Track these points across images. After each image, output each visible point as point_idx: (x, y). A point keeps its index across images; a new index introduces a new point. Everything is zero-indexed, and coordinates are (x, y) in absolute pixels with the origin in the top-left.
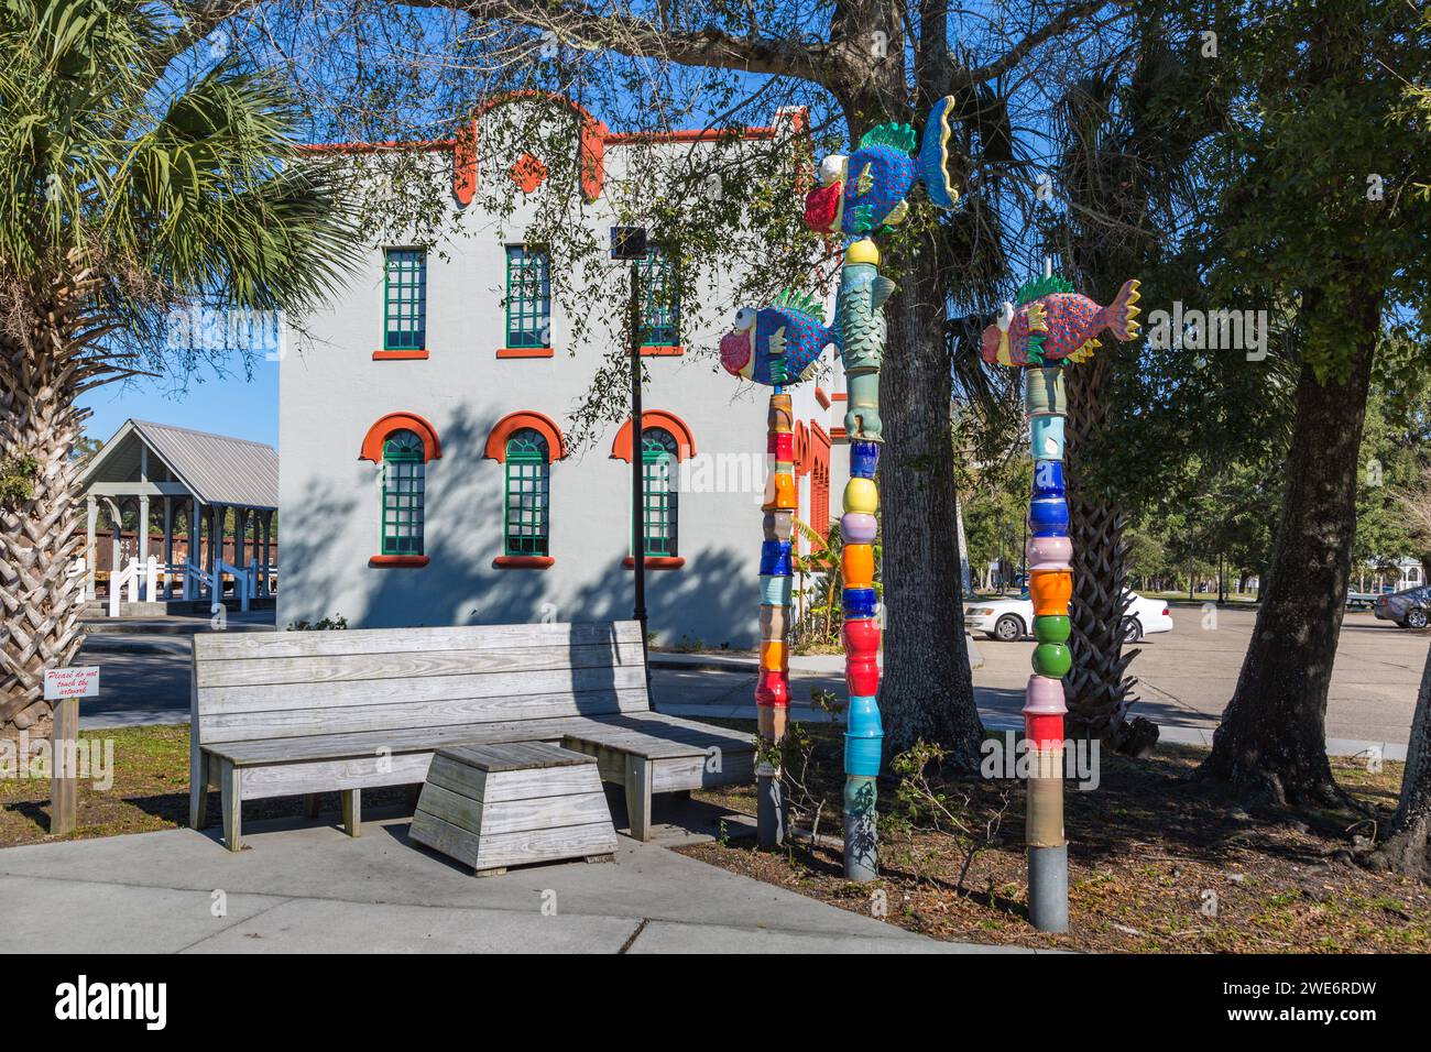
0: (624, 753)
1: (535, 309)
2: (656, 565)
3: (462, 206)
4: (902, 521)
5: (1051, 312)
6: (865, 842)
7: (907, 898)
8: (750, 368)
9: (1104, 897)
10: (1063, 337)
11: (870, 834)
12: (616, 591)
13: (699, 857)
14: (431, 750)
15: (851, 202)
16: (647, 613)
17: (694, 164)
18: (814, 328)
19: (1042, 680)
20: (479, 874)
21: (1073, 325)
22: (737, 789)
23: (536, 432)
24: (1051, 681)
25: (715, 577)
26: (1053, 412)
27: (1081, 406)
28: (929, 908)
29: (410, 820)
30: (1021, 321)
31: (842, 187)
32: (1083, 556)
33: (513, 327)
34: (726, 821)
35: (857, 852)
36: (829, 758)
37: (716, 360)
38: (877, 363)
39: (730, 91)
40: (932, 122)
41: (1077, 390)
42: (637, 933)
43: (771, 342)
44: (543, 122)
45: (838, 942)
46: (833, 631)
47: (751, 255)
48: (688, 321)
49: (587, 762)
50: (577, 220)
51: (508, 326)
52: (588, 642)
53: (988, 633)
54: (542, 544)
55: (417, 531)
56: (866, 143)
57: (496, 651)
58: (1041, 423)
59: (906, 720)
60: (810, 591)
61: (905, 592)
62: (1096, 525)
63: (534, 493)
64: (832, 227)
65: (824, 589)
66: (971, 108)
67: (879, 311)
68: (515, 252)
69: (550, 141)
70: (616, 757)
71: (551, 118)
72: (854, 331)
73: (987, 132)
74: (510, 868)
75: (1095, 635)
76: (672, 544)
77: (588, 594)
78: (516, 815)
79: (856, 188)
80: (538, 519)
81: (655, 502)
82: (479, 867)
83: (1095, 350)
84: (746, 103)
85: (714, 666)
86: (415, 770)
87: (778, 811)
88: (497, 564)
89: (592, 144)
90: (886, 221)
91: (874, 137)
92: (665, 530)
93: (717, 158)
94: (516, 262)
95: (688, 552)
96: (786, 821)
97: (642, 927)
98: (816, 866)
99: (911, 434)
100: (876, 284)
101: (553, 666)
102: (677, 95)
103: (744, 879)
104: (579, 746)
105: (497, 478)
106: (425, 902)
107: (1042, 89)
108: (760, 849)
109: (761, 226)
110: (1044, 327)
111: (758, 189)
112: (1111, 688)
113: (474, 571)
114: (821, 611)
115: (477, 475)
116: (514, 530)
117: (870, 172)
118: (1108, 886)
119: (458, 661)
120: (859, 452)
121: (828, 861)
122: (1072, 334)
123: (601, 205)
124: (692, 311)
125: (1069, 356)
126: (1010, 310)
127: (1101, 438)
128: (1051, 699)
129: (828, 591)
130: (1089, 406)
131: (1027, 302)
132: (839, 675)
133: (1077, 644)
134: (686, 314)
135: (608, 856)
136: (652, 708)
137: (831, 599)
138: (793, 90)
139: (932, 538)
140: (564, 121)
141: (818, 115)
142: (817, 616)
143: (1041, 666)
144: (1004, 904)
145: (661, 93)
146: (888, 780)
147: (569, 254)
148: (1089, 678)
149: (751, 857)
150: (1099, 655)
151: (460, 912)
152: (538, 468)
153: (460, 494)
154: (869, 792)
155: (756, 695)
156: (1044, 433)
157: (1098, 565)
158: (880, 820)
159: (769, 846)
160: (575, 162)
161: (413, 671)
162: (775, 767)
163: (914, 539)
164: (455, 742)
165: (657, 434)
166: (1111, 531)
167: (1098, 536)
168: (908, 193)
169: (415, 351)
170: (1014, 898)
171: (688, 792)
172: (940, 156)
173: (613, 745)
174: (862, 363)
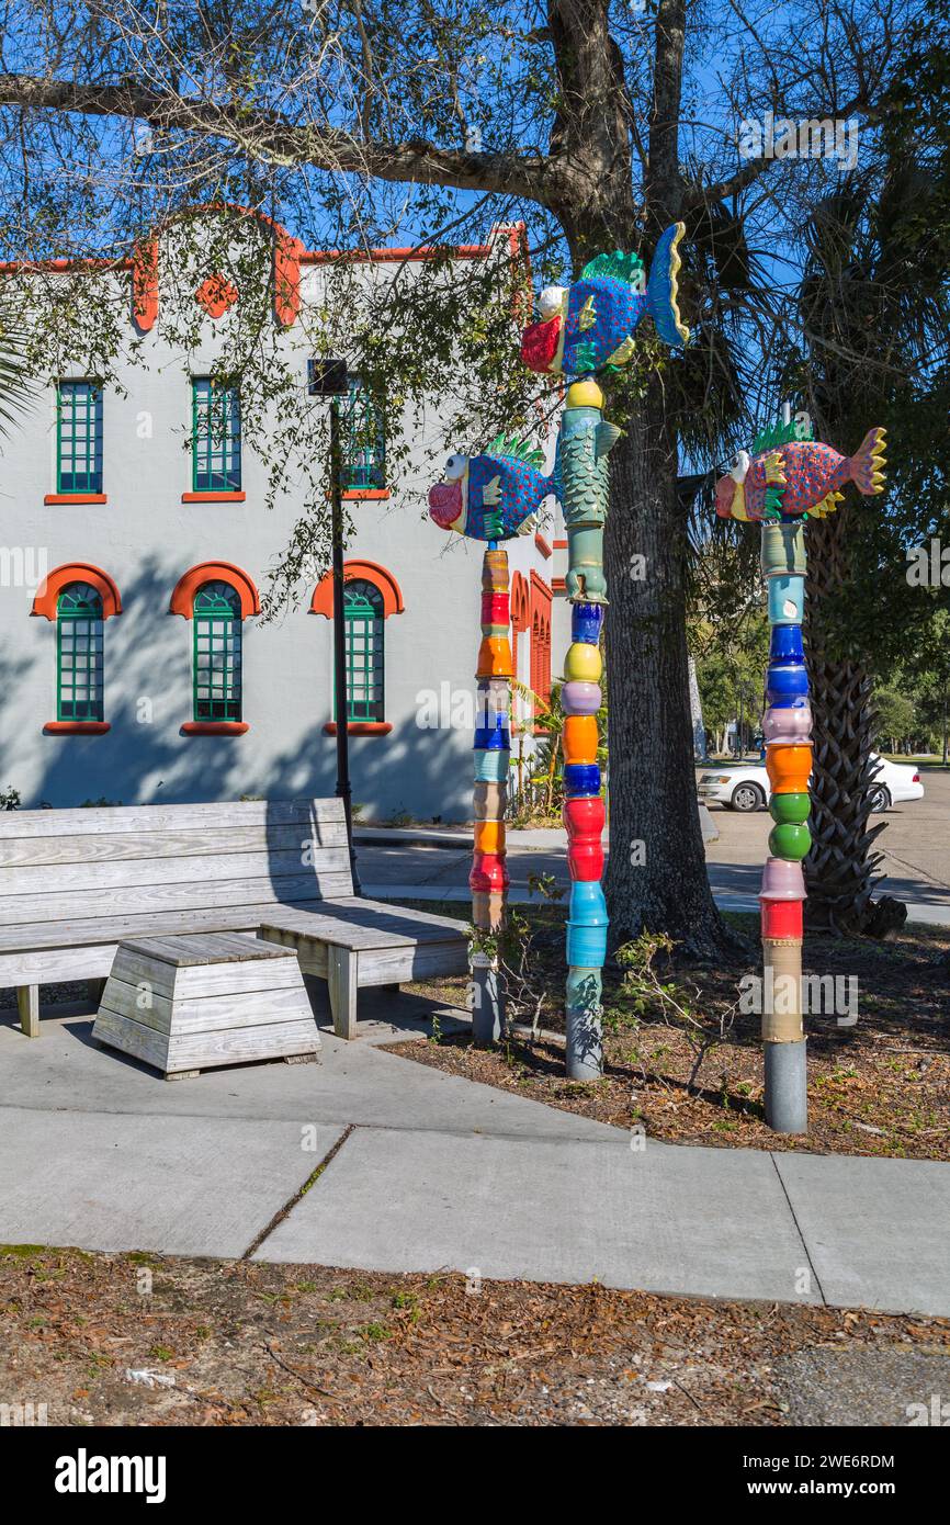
0: (326, 944)
1: (224, 448)
2: (360, 731)
3: (142, 332)
4: (629, 686)
5: (790, 462)
6: (589, 1039)
7: (634, 1098)
8: (462, 521)
9: (845, 1093)
10: (802, 489)
11: (594, 1030)
12: (316, 761)
13: (410, 1056)
14: (115, 942)
15: (573, 338)
16: (351, 787)
17: (400, 290)
18: (532, 477)
19: (779, 862)
20: (169, 1077)
21: (813, 477)
22: (451, 980)
23: (227, 585)
24: (789, 865)
25: (423, 744)
26: (791, 571)
27: (824, 559)
28: (657, 1109)
29: (93, 1017)
30: (757, 472)
31: (562, 322)
32: (826, 723)
33: (200, 468)
34: (439, 1016)
35: (579, 1051)
36: (550, 944)
37: (425, 507)
38: (601, 518)
39: (443, 210)
40: (660, 252)
41: (819, 540)
42: (343, 1140)
43: (485, 493)
44: (233, 244)
45: (559, 1148)
46: (555, 802)
47: (463, 391)
48: (394, 467)
49: (286, 955)
50: (270, 354)
51: (195, 466)
52: (287, 822)
53: (725, 803)
54: (235, 709)
55: (97, 695)
56: (588, 274)
57: (184, 833)
58: (779, 583)
59: (634, 903)
60: (530, 759)
61: (633, 763)
62: (840, 689)
63: (225, 652)
64: (552, 366)
65: (545, 756)
66: (705, 230)
67: (603, 461)
68: (201, 384)
69: (240, 265)
70: (319, 948)
71: (240, 240)
72: (576, 482)
73: (722, 256)
74: (203, 1070)
75: (839, 807)
76: (377, 708)
77: (284, 765)
78: (209, 1013)
79: (578, 324)
80: (230, 681)
81: (359, 662)
82: (169, 1070)
83: (837, 504)
84: (457, 223)
85: (425, 842)
86: (96, 964)
87: (495, 1004)
88: (185, 731)
89: (285, 267)
90: (612, 360)
91: (597, 268)
92: (371, 693)
93: (426, 284)
94: (203, 395)
95: (394, 717)
96: (503, 1015)
97: (347, 1134)
98: (535, 1063)
99: (639, 591)
100: (600, 430)
101: (247, 849)
102: (380, 215)
103: (457, 1080)
104: (278, 937)
105: (184, 637)
106: (111, 1108)
107: (781, 210)
108: (474, 1047)
109: (474, 360)
110: (782, 479)
111: (471, 320)
112: (856, 865)
113: (159, 740)
114: (542, 780)
115: (164, 634)
116: (203, 693)
117: (593, 306)
118: (850, 1082)
119: (143, 844)
120: (582, 615)
121: (550, 1059)
122: (813, 486)
123: (296, 334)
124: (400, 455)
125: (810, 511)
126: (745, 458)
127: (843, 593)
128: (789, 883)
129: (549, 758)
130: (832, 558)
131: (764, 451)
132: (561, 851)
133: (819, 817)
134: (393, 459)
135: (311, 1056)
136: (357, 893)
137: (553, 768)
138: (509, 207)
139: (662, 705)
140: (255, 243)
141: (536, 237)
142: (538, 786)
143: (778, 847)
144: (738, 1104)
145: (363, 212)
146: (613, 972)
147: (260, 390)
148: (833, 856)
149: (465, 1056)
150: (843, 830)
151: (149, 1119)
152: (230, 624)
153: (144, 656)
154: (592, 986)
155: (471, 879)
156: (782, 594)
157: (842, 731)
158: (605, 1015)
159: (485, 1043)
160: (267, 288)
161: (94, 855)
162: (491, 958)
163: (643, 706)
164: (141, 933)
165: (361, 586)
166: (856, 695)
167: (842, 701)
168: (633, 330)
169: (91, 495)
170: (749, 1097)
171: (396, 986)
172: (670, 289)
173: (314, 935)
174: (584, 517)
